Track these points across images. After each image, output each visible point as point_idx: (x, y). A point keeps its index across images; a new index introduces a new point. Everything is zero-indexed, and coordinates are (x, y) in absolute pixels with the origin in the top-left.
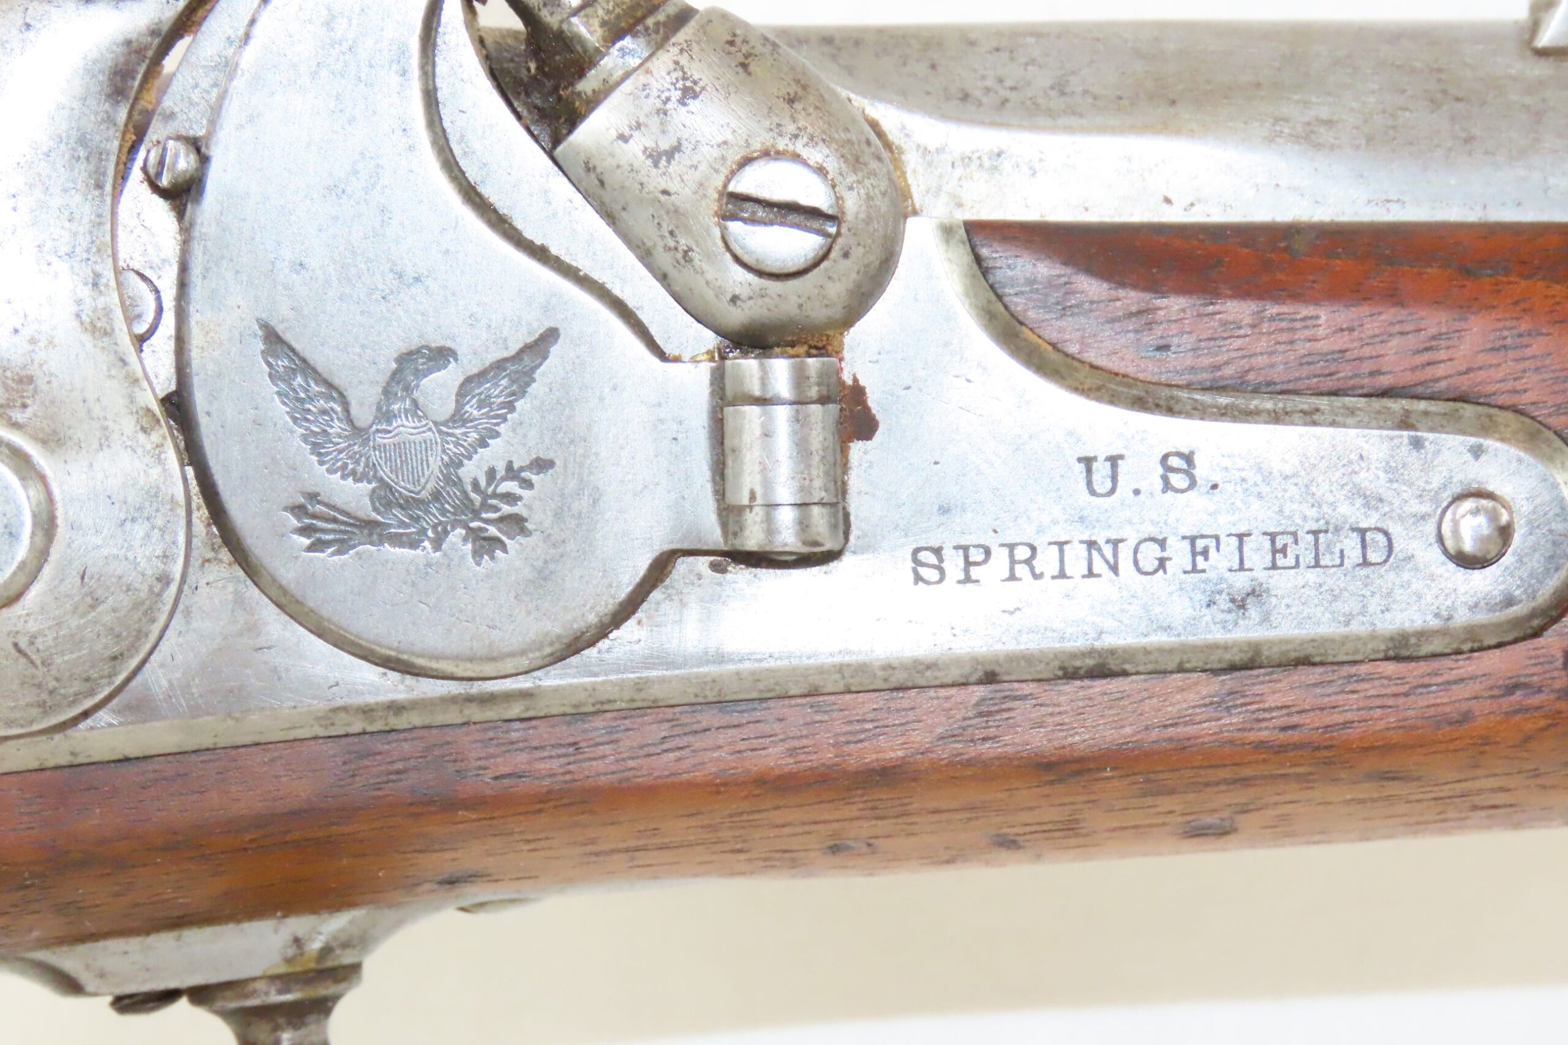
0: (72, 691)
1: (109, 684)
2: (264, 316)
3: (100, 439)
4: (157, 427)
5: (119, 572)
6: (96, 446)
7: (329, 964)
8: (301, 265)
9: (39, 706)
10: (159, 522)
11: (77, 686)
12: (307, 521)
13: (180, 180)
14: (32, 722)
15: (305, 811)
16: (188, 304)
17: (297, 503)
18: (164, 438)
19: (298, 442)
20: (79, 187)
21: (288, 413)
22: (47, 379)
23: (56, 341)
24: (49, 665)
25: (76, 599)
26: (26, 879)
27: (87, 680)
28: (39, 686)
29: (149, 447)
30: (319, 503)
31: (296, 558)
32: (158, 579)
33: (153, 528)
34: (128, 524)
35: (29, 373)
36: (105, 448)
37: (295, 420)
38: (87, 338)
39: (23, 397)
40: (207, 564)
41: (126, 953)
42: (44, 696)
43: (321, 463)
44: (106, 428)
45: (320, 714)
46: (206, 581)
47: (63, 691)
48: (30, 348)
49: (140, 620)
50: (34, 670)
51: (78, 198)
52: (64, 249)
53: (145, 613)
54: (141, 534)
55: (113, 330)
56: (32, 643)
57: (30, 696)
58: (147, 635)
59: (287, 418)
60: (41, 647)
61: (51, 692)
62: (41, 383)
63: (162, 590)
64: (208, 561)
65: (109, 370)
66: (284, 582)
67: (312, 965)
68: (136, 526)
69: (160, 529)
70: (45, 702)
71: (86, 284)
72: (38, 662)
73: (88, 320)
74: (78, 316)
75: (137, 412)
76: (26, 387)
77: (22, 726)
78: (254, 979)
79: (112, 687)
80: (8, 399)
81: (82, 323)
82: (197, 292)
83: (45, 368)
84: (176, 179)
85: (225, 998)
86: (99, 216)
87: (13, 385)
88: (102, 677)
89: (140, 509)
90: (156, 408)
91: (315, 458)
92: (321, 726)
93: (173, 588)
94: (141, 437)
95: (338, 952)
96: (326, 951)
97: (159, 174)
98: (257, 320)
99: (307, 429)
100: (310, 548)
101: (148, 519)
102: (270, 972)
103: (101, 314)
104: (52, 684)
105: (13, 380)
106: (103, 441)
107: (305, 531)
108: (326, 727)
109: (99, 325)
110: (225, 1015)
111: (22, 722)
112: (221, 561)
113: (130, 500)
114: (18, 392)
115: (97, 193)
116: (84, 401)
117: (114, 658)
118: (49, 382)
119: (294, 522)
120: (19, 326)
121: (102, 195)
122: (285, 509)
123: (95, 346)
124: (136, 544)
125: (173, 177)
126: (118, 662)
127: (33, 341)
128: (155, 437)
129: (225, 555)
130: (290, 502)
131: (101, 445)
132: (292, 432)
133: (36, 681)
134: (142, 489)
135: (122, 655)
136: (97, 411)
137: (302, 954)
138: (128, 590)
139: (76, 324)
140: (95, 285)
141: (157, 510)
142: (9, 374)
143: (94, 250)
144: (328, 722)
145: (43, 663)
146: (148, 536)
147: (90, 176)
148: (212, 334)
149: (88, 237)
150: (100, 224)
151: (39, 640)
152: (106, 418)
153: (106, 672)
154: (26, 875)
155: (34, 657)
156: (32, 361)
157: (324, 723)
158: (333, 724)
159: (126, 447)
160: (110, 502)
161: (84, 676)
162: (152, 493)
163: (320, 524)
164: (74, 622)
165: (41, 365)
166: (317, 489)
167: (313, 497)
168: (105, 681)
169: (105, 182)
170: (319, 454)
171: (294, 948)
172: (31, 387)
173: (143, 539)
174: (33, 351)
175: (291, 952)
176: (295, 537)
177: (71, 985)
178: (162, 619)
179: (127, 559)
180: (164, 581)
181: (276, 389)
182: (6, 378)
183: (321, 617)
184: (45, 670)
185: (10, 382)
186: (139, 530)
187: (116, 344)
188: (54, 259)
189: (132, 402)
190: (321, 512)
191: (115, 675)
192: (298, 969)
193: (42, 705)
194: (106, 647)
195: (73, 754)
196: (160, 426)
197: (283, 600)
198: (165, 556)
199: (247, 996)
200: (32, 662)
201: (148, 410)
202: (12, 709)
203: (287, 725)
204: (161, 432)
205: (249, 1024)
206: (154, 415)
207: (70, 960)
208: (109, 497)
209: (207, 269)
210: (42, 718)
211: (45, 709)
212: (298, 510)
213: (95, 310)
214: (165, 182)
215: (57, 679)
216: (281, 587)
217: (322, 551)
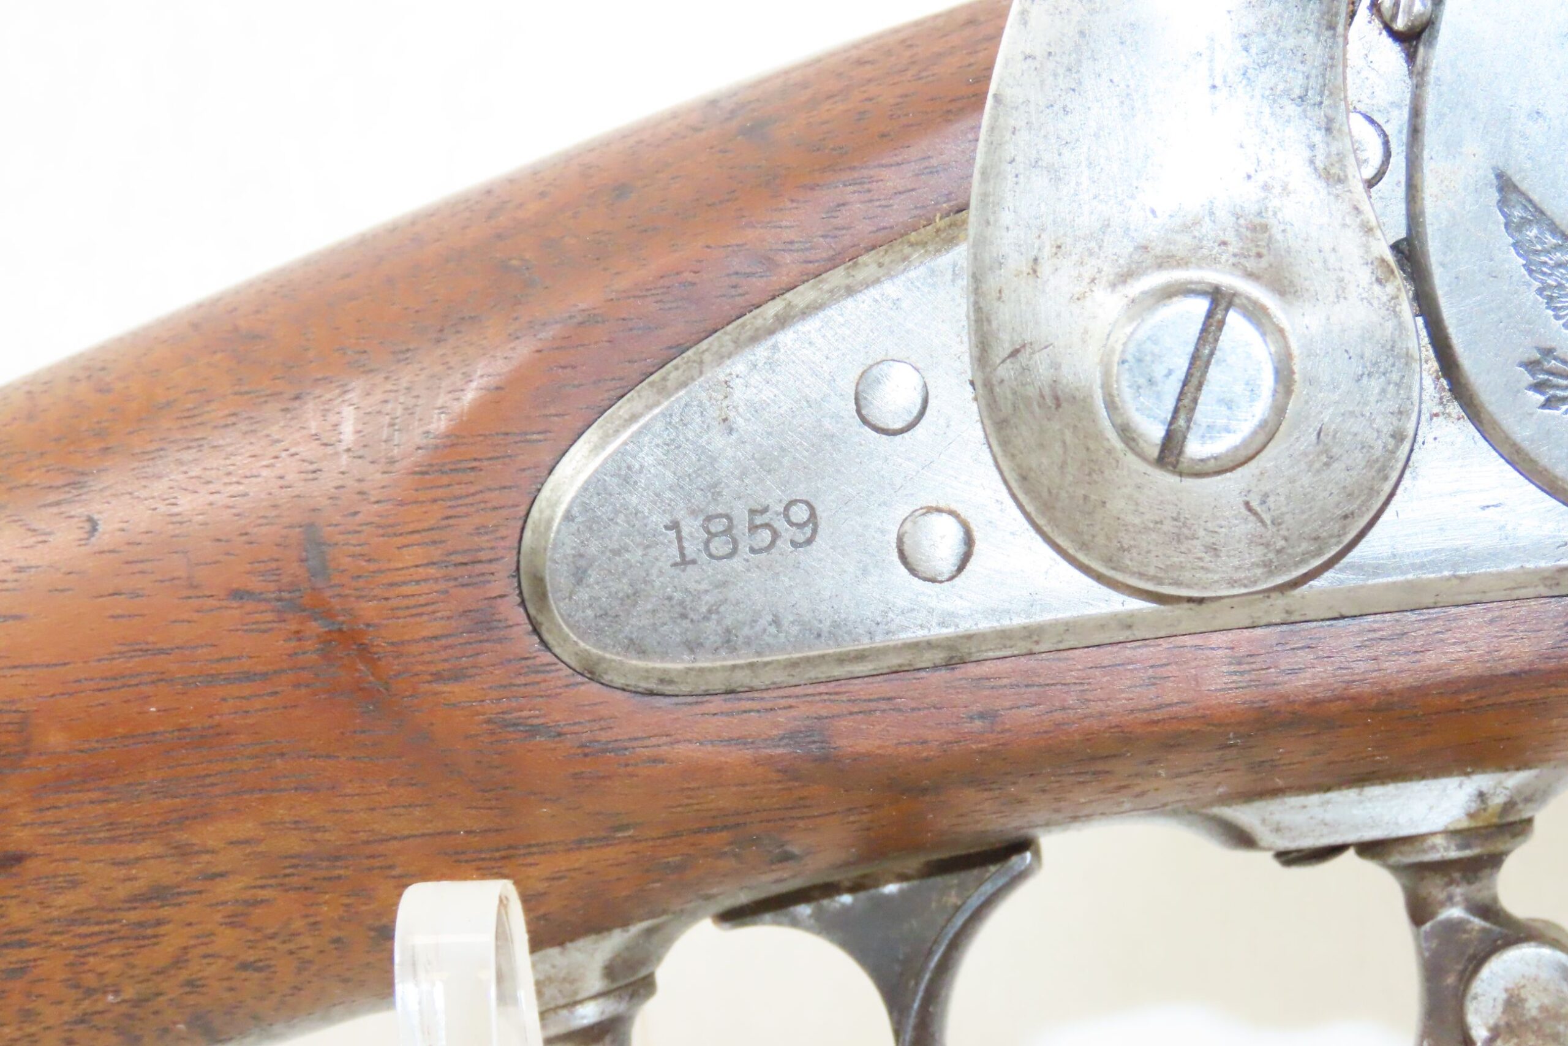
0: (1299, 550)
1: (1339, 542)
2: (1500, 165)
3: (1337, 291)
4: (1392, 278)
5: (1354, 430)
6: (1332, 298)
7: (1512, 818)
8: (1538, 113)
9: (1265, 566)
10: (1395, 377)
11: (1304, 546)
12: (1541, 376)
13: (1417, 23)
14: (1255, 582)
15: (1525, 672)
16: (1422, 150)
17: (1533, 359)
18: (1399, 289)
19: (1532, 295)
20: (1311, 27)
21: (1524, 266)
22: (1282, 227)
23: (1291, 188)
24: (1280, 524)
25: (1311, 457)
26: (1229, 739)
27: (1316, 539)
28: (1267, 545)
29: (1385, 299)
30: (1555, 358)
31: (1531, 414)
32: (1393, 436)
33: (1389, 383)
34: (1365, 379)
35: (1263, 221)
36: (1342, 300)
37: (1530, 272)
38: (1321, 185)
39: (1257, 246)
40: (1435, 419)
41: (1304, 807)
42: (1271, 556)
43: (1557, 317)
44: (1341, 280)
45: (1546, 574)
46: (1433, 435)
47: (1290, 551)
48: (1263, 195)
49: (1373, 478)
50: (1263, 529)
51: (1311, 39)
52: (1297, 92)
53: (1380, 471)
54: (1377, 390)
55: (1346, 176)
56: (1263, 502)
57: (1258, 554)
58: (1378, 493)
59: (1524, 271)
60: (1272, 506)
61: (1279, 552)
62: (1276, 231)
63: (1397, 447)
64: (1436, 415)
65: (1343, 219)
66: (1518, 440)
67: (1495, 820)
68: (1373, 382)
69: (1396, 384)
70: (1271, 561)
71: (1319, 129)
72: (1269, 522)
73: (1322, 166)
74: (1312, 162)
75: (1372, 263)
76: (1260, 236)
77: (1245, 586)
78: (1433, 834)
79: (1341, 546)
80: (1242, 248)
81: (1316, 169)
82: (1431, 139)
83: (1279, 215)
84: (1412, 21)
85: (1401, 853)
86: (1332, 58)
87: (1249, 234)
88: (1331, 536)
89: (1375, 364)
90: (1390, 257)
91: (1550, 313)
92: (1546, 586)
93: (1406, 446)
94: (1377, 288)
95: (1520, 806)
96: (1509, 806)
97: (1394, 17)
98: (1494, 168)
99: (1542, 281)
100: (1544, 406)
101: (1384, 374)
102: (1451, 828)
103: (1335, 158)
104: (1281, 543)
105: (1247, 228)
106: (1340, 292)
107: (1538, 387)
108: (1550, 587)
109: (1332, 171)
110: (1397, 870)
111: (1246, 582)
112: (1449, 415)
113: (1367, 354)
114: (1252, 241)
115: (1328, 33)
116: (1320, 251)
117: (1346, 517)
118: (1284, 231)
119: (1529, 379)
120: (1252, 173)
121: (1334, 36)
122: (1521, 365)
123: (1329, 194)
124: (1373, 399)
125: (1409, 20)
126: (1348, 521)
127: (1266, 187)
128: (1390, 289)
129: (1455, 409)
130: (1525, 357)
131: (1338, 297)
132: (1529, 285)
133: (1264, 541)
134: (1378, 342)
135: (1352, 514)
136: (1332, 260)
137: (1485, 810)
138: (1363, 447)
139: (1310, 170)
140: (1328, 130)
141: (1393, 365)
142: (1242, 221)
143: (1327, 93)
144: (1554, 582)
145: (1273, 523)
146: (1383, 391)
147: (1322, 18)
148: (1446, 183)
149: (1320, 80)
150: (1332, 66)
151: (1271, 499)
152: (1341, 269)
153: (1336, 532)
154: (1231, 735)
155: (1264, 516)
156: (1266, 208)
157: (1548, 583)
158: (1558, 584)
159: (1362, 299)
160: (1346, 356)
161: (1314, 535)
162: (1389, 347)
163: (1555, 380)
164: (1306, 480)
165: (1275, 214)
166: (1553, 345)
167: (1548, 352)
168: (1334, 540)
169: (1337, 23)
170: (1555, 309)
171: (1479, 802)
172: (1266, 235)
173: (1380, 394)
174: (1267, 198)
175: (1474, 806)
176: (1530, 393)
177: (1243, 839)
178: (1394, 476)
179: (1363, 415)
180: (1398, 437)
181: (1511, 240)
182: (1240, 226)
183: (1556, 477)
184: (1274, 530)
185: (1243, 230)
186: (1375, 385)
187: (1350, 191)
188: (1285, 101)
189: (1367, 252)
190: (1557, 368)
191: (1345, 534)
192: (1480, 824)
193: (1267, 564)
194: (1337, 505)
195: (1287, 612)
196: (1395, 277)
197: (1516, 458)
198: (1400, 413)
199: (1424, 851)
200: (1262, 521)
201: (1383, 261)
202: (1237, 569)
203: (1512, 584)
204: (1396, 284)
205: (1422, 879)
206: (1388, 266)
207: (1245, 815)
208: (1346, 351)
209: (1442, 115)
210: (1267, 578)
211: (1270, 568)
212: (1531, 366)
213: (1328, 156)
214: (1400, 24)
215: (1286, 539)
216: (1514, 445)
217: (1557, 408)
